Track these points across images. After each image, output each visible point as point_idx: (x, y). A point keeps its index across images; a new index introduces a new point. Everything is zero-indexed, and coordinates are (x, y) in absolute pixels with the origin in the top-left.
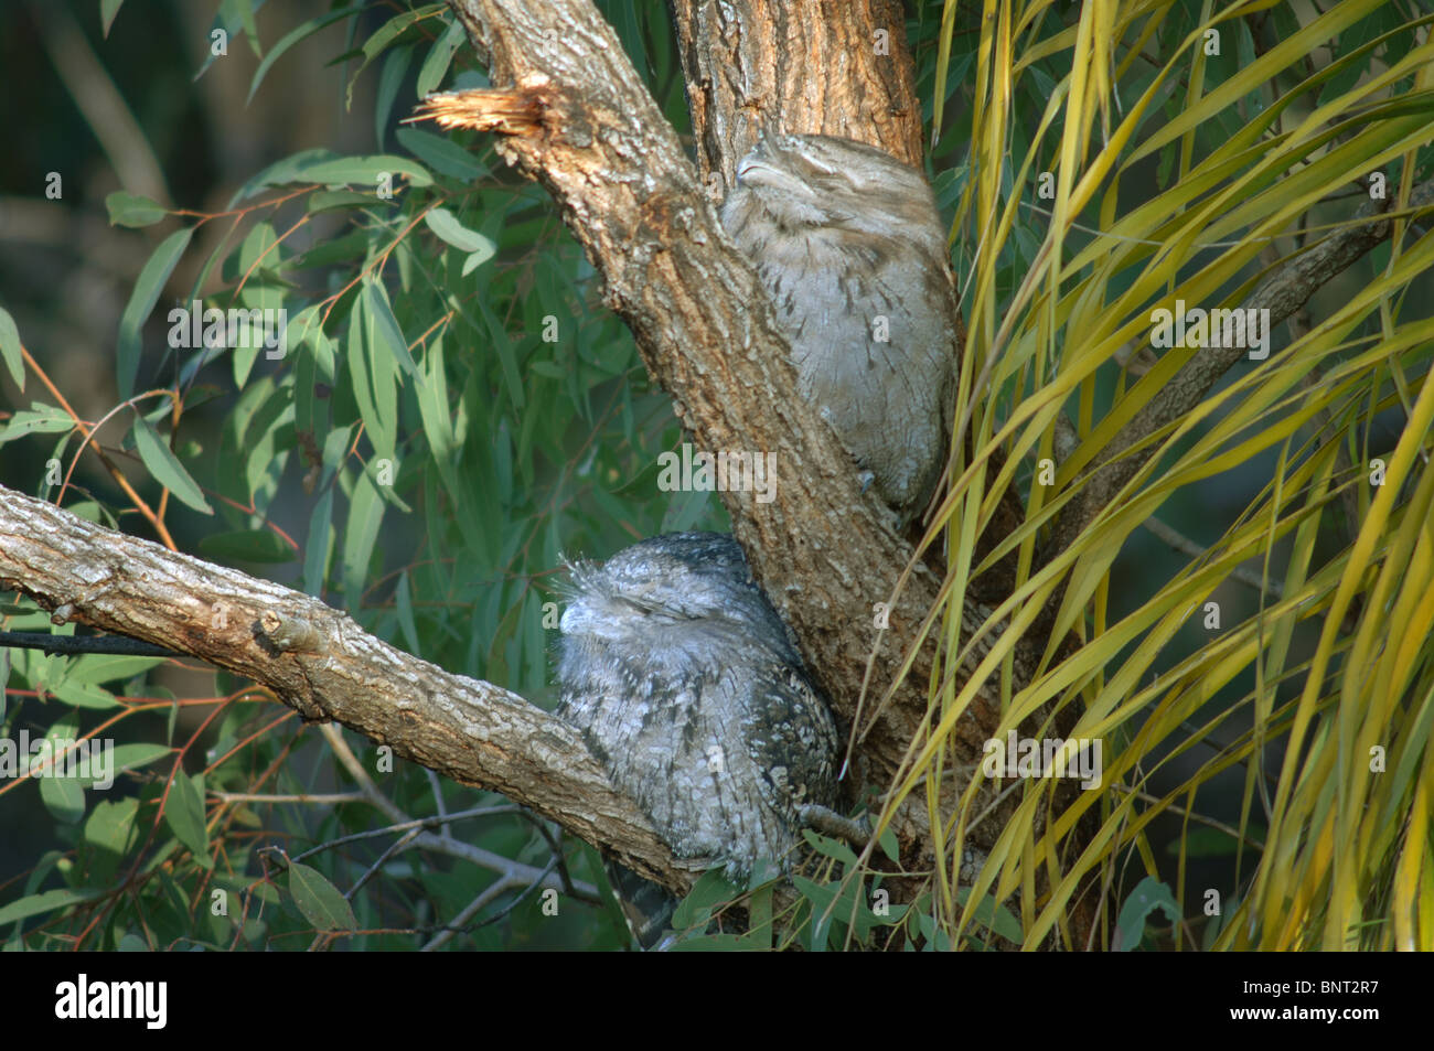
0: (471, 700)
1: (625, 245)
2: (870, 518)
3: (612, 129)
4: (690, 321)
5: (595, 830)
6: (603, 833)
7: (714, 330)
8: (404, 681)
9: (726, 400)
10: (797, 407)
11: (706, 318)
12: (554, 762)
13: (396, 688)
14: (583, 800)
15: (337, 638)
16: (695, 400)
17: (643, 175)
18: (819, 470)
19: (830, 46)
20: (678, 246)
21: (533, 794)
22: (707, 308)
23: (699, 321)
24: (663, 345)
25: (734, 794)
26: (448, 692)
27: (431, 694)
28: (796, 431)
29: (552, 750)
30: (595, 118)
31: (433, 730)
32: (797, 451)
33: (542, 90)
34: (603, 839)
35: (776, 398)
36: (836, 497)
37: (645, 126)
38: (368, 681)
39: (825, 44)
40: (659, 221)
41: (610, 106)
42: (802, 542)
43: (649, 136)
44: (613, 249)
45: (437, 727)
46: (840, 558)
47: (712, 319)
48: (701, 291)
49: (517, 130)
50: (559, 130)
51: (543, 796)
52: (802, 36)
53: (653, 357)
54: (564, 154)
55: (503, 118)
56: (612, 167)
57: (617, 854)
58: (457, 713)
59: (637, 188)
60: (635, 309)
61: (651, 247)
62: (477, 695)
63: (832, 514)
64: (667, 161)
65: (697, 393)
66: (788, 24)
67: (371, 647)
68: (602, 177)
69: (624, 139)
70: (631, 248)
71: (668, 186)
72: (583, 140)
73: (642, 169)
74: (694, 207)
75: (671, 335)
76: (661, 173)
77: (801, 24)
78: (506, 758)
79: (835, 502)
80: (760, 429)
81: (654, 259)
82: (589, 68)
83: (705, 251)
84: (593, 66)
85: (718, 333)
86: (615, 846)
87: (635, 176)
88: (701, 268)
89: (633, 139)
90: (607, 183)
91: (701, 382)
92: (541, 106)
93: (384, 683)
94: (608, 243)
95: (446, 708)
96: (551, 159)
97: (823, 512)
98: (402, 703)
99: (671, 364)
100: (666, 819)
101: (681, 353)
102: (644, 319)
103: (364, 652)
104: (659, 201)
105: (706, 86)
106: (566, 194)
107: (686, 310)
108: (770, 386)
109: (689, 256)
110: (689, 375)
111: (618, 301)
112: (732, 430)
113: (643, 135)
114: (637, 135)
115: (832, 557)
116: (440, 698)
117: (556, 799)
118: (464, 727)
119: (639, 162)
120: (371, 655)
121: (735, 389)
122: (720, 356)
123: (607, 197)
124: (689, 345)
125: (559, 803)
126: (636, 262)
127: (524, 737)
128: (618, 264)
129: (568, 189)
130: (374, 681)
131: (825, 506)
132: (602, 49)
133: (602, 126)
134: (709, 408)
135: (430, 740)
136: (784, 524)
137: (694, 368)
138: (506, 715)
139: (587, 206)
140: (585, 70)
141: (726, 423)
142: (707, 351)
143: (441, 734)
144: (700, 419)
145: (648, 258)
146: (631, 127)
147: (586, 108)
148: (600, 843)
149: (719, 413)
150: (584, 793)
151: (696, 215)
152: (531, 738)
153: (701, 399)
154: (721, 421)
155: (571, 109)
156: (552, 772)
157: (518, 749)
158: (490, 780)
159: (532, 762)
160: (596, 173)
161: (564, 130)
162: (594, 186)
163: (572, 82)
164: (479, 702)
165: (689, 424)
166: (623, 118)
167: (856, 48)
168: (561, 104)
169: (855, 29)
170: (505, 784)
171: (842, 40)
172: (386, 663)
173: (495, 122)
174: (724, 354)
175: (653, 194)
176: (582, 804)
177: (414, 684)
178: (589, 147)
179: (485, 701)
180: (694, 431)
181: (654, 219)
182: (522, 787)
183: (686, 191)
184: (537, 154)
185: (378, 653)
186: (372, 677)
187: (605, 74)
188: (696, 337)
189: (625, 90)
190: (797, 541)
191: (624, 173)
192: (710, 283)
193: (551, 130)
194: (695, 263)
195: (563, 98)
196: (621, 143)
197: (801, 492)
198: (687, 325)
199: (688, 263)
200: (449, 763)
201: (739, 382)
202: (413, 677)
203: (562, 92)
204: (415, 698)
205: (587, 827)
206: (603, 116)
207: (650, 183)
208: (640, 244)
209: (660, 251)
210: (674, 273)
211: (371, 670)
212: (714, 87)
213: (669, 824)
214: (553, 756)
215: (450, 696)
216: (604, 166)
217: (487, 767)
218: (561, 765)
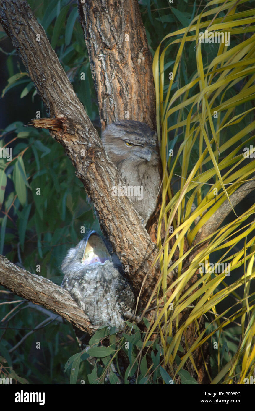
0: (38, 281)
1: (83, 161)
2: (145, 236)
3: (80, 130)
4: (99, 182)
5: (69, 317)
6: (72, 318)
7: (105, 184)
8: (20, 275)
9: (108, 203)
10: (127, 206)
11: (103, 181)
12: (59, 299)
13: (18, 277)
14: (66, 309)
15: (3, 263)
16: (99, 203)
17: (88, 142)
18: (132, 223)
19: (138, 111)
20: (96, 162)
21: (53, 307)
22: (104, 179)
23: (101, 182)
24: (92, 188)
25: (111, 308)
26: (32, 279)
27: (27, 279)
28: (126, 212)
29: (59, 295)
30: (76, 127)
31: (27, 289)
32: (126, 218)
33: (62, 119)
34: (71, 319)
35: (121, 203)
36: (136, 230)
37: (89, 130)
38: (11, 275)
39: (137, 111)
40: (92, 155)
41: (80, 124)
42: (127, 242)
43: (90, 132)
44: (80, 162)
45: (28, 288)
46: (136, 247)
47: (105, 182)
48: (102, 174)
49: (55, 129)
50: (66, 130)
51: (56, 308)
52: (131, 108)
53: (89, 191)
54: (68, 136)
55: (52, 126)
56: (80, 140)
57: (75, 324)
58: (34, 285)
59: (86, 146)
60: (85, 178)
61: (90, 162)
62: (39, 280)
63: (135, 235)
64: (95, 139)
65: (100, 201)
66: (128, 105)
67: (12, 266)
68: (77, 143)
69: (83, 133)
70: (84, 162)
71: (95, 146)
72: (73, 133)
73: (88, 141)
74: (101, 152)
75: (94, 185)
76: (93, 142)
77: (131, 105)
78: (46, 297)
79: (136, 232)
80: (117, 211)
81: (90, 165)
82: (75, 114)
83: (104, 164)
84: (76, 113)
85: (106, 185)
86: (74, 322)
87: (86, 143)
88: (102, 168)
89: (86, 133)
90: (79, 144)
91: (101, 198)
92: (62, 123)
93: (15, 276)
94: (78, 160)
95: (31, 283)
96: (64, 137)
97: (132, 234)
98: (19, 281)
99: (94, 193)
100: (92, 315)
101: (96, 190)
102: (87, 181)
103: (10, 267)
104: (92, 150)
105: (105, 121)
106: (68, 147)
107: (98, 179)
108: (119, 200)
109: (99, 165)
110: (98, 196)
111: (80, 176)
112: (109, 211)
113: (89, 132)
114: (87, 132)
115: (135, 246)
116: (29, 280)
117: (59, 308)
118: (36, 288)
119: (87, 139)
120: (12, 268)
121: (110, 200)
122: (107, 191)
123: (78, 148)
124: (99, 188)
125: (60, 310)
126: (85, 166)
127: (51, 292)
128: (81, 166)
129: (68, 145)
130: (12, 275)
131: (133, 233)
132: (79, 109)
133: (78, 129)
134: (103, 205)
135: (26, 291)
136: (122, 237)
137: (100, 194)
138: (47, 285)
139: (73, 150)
140: (74, 114)
141: (108, 209)
142: (103, 190)
143: (29, 290)
144: (101, 208)
145: (88, 164)
146: (86, 130)
147: (74, 124)
148: (70, 320)
149: (106, 207)
150: (67, 307)
151: (102, 154)
152: (53, 292)
153: (101, 203)
154: (106, 209)
155: (70, 124)
156: (58, 301)
157: (50, 294)
158: (42, 302)
159: (53, 298)
160: (76, 141)
161: (68, 130)
162: (75, 145)
163: (70, 117)
164: (40, 282)
165: (98, 209)
166: (83, 127)
167: (146, 112)
168: (67, 123)
169: (145, 107)
170: (46, 304)
171: (142, 110)
172: (16, 270)
173: (49, 127)
174: (108, 191)
175: (90, 148)
176: (66, 310)
177: (23, 276)
178: (74, 134)
179: (42, 282)
180: (99, 211)
181: (91, 154)
182: (50, 305)
183: (99, 147)
184: (60, 136)
185: (13, 268)
186: (12, 274)
187: (79, 115)
188: (100, 186)
189: (85, 120)
190: (125, 241)
191: (83, 142)
192: (105, 172)
193: (64, 130)
194: (101, 167)
195: (68, 121)
196: (83, 134)
197: (127, 228)
198: (98, 183)
199: (99, 166)
200: (31, 298)
201: (111, 199)
202: (23, 274)
203: (67, 120)
204: (23, 280)
205: (67, 316)
206: (78, 126)
207: (90, 145)
208: (86, 161)
209: (92, 163)
210: (95, 169)
211: (11, 272)
212: (108, 121)
213: (93, 316)
214: (59, 297)
215: (32, 280)
216: (78, 140)
217: (41, 299)
218: (61, 299)
